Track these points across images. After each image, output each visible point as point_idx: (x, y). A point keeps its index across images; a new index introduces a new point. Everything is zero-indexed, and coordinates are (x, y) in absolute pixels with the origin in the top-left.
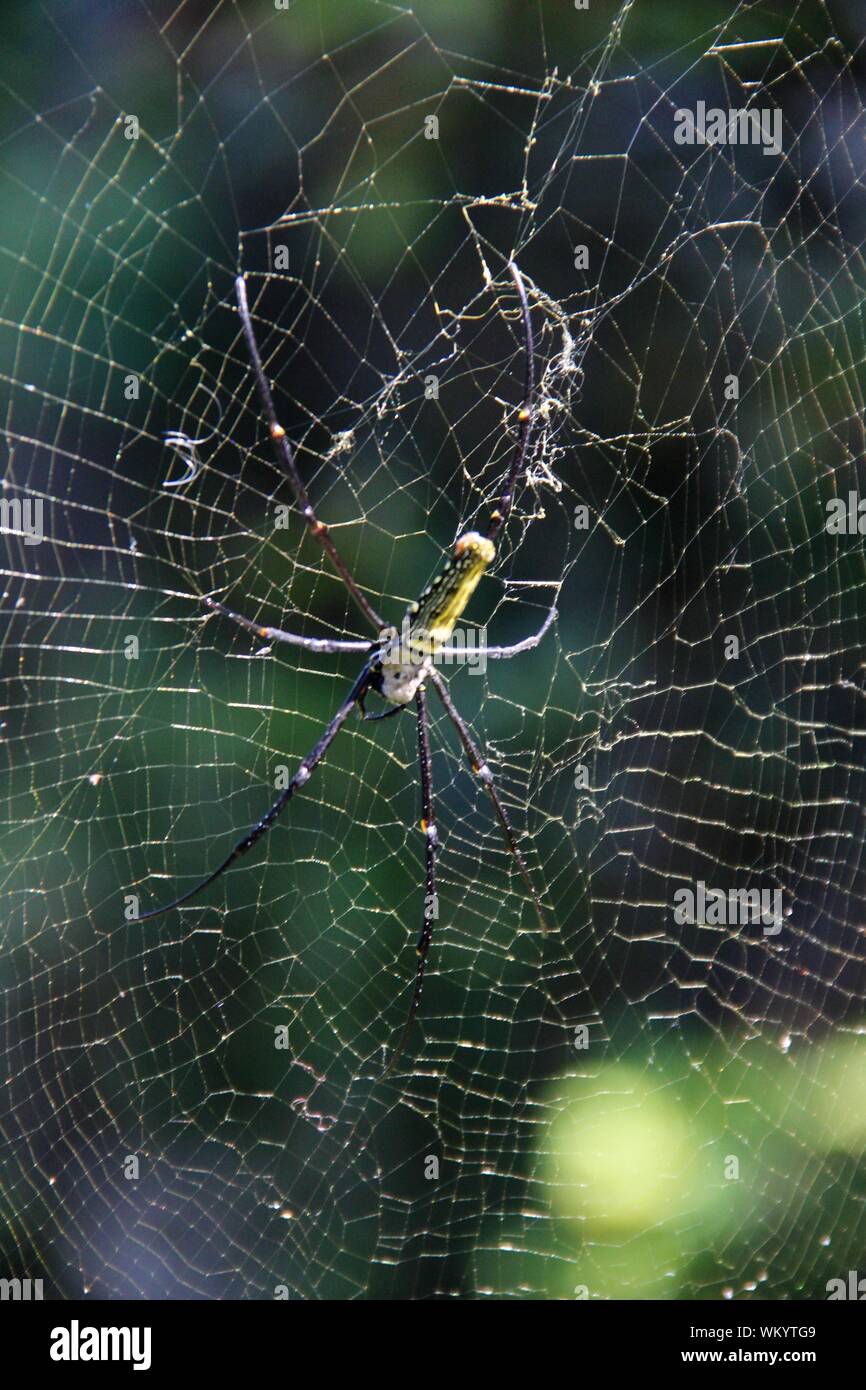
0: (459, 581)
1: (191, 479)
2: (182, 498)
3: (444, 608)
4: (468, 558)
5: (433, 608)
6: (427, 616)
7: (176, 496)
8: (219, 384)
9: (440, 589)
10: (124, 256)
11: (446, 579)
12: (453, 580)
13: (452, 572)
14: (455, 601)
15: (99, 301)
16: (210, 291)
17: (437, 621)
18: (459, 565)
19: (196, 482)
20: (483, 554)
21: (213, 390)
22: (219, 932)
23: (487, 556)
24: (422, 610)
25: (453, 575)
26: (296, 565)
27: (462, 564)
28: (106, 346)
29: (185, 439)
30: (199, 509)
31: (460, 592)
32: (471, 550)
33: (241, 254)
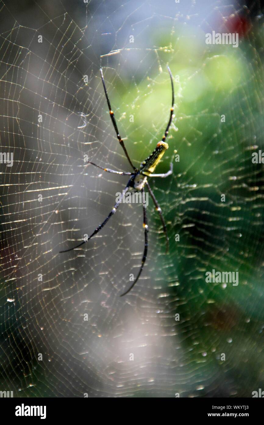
0: (158, 155)
1: (85, 126)
2: (82, 131)
3: (154, 162)
4: (161, 148)
5: (151, 162)
6: (149, 165)
7: (80, 131)
8: (93, 99)
9: (153, 157)
10: (71, 61)
11: (155, 154)
12: (157, 154)
13: (156, 152)
14: (157, 160)
15: (64, 74)
16: (92, 72)
17: (151, 166)
18: (159, 150)
19: (86, 127)
20: (166, 147)
21: (91, 101)
22: (84, 256)
23: (167, 147)
24: (147, 163)
25: (157, 153)
26: (109, 151)
27: (160, 150)
28: (65, 87)
29: (83, 114)
30: (86, 135)
31: (158, 158)
32: (162, 146)
33: (101, 62)
